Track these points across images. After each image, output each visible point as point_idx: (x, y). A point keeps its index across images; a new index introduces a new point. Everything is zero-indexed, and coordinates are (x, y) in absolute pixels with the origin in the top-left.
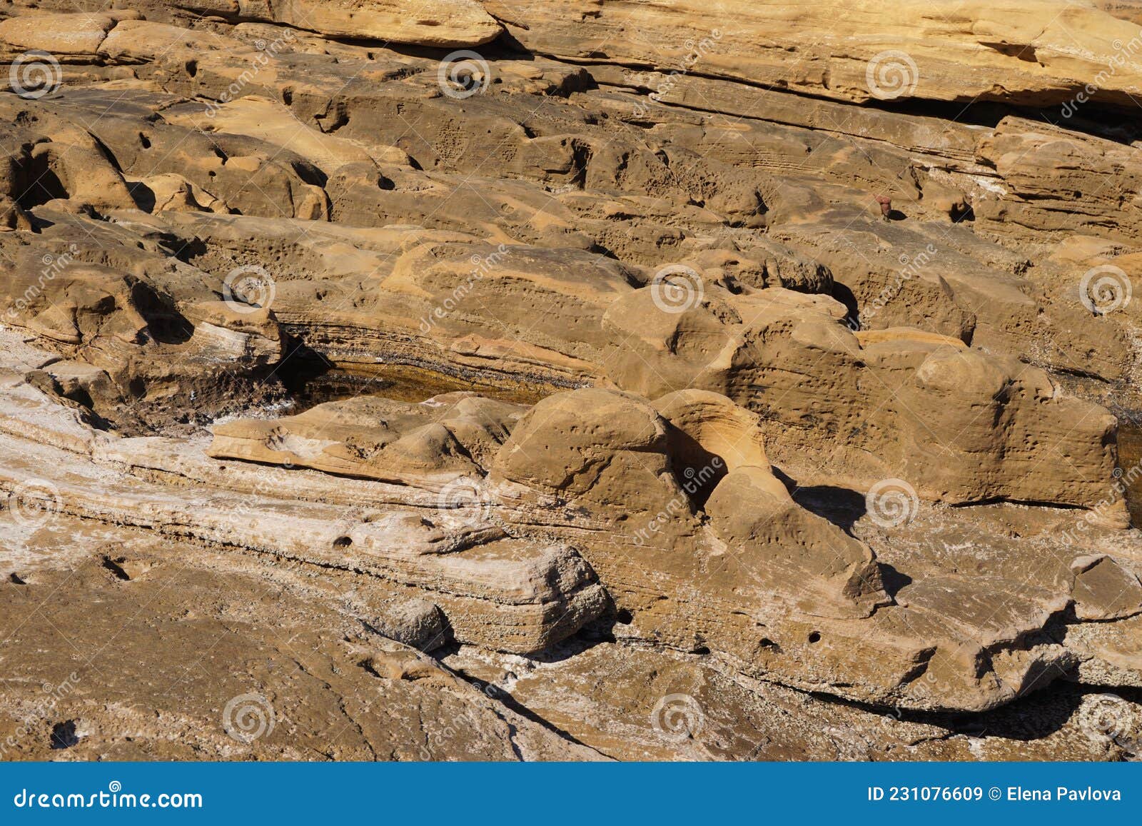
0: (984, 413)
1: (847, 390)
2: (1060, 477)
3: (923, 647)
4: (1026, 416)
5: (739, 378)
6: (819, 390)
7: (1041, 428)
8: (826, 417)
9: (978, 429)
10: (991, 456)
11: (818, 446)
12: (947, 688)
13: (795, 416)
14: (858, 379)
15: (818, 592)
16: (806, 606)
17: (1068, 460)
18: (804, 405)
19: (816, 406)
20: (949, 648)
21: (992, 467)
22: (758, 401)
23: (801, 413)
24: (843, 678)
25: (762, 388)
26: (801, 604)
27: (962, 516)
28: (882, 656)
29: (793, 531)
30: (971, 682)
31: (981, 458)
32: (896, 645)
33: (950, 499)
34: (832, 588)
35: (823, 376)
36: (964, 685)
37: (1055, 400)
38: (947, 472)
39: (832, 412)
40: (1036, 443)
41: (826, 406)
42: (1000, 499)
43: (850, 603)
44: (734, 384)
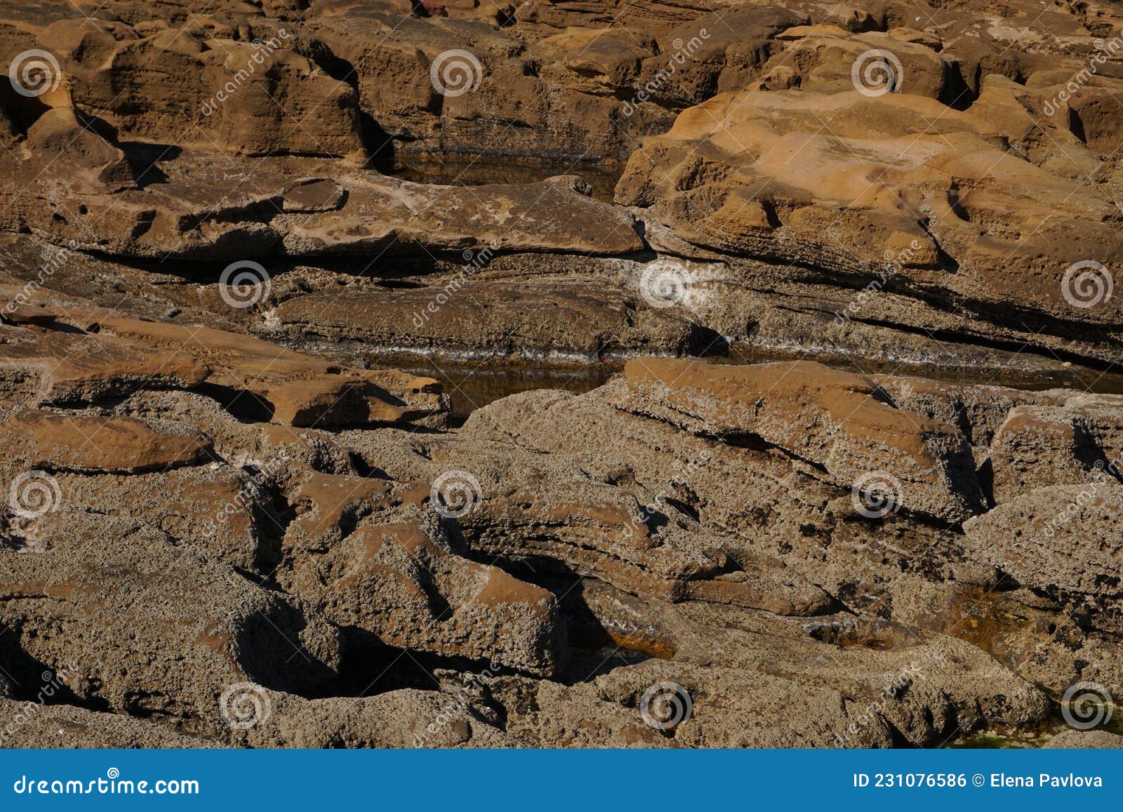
0: (262, 88)
1: (194, 83)
2: (318, 133)
3: (145, 210)
4: (294, 90)
5: (121, 77)
6: (176, 85)
7: (303, 98)
8: (184, 104)
9: (258, 98)
10: (271, 119)
11: (181, 127)
12: (162, 238)
13: (163, 105)
14: (200, 75)
15: (83, 179)
16: (76, 188)
17: (321, 119)
18: (167, 95)
19: (176, 96)
20: (163, 212)
21: (273, 127)
22: (139, 95)
23: (167, 102)
24: (103, 237)
25: (140, 85)
26: (72, 187)
27: (256, 164)
28: (119, 217)
29: (77, 144)
30: (175, 232)
31: (264, 121)
32: (127, 209)
33: (246, 151)
34: (91, 176)
35: (177, 74)
36: (171, 235)
37: (311, 77)
38: (243, 132)
39: (187, 100)
40: (302, 109)
41: (183, 96)
42: (284, 153)
43: (103, 185)
44: (118, 82)
